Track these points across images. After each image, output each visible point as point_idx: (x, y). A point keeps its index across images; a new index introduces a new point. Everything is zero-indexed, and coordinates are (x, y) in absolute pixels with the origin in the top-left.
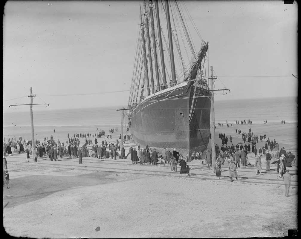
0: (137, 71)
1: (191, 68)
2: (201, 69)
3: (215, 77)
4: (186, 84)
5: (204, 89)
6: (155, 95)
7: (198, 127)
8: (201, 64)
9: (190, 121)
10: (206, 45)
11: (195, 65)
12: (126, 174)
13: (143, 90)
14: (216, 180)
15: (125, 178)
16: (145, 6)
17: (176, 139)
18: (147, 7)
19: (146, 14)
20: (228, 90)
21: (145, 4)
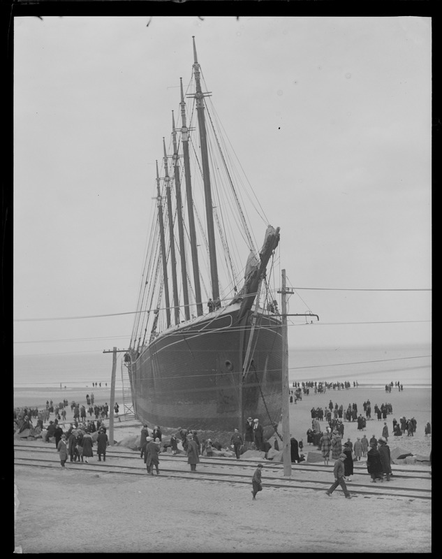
0: (147, 283)
1: (247, 277)
3: (290, 291)
4: (236, 307)
5: (271, 318)
6: (178, 328)
7: (261, 390)
8: (266, 270)
9: (244, 377)
10: (275, 233)
11: (256, 272)
12: (116, 475)
13: (156, 318)
14: (290, 488)
15: (112, 483)
16: (166, 164)
17: (218, 412)
18: (169, 166)
19: (167, 178)
20: (314, 315)
21: (166, 160)
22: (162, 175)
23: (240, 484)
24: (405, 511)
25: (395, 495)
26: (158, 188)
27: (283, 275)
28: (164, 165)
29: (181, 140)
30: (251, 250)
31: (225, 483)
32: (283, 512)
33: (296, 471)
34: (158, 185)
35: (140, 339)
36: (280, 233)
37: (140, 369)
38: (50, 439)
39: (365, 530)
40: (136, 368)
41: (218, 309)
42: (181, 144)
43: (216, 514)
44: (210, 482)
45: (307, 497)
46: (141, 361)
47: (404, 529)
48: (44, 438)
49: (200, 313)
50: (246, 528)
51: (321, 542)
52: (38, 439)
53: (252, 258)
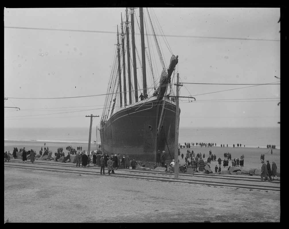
0: (110, 88)
1: (161, 82)
2: (170, 83)
3: (181, 84)
4: (155, 98)
5: (173, 105)
6: (126, 108)
7: (166, 141)
8: (171, 78)
9: (158, 134)
10: (175, 59)
11: (165, 79)
12: (90, 175)
13: (114, 104)
14: (177, 182)
15: (88, 178)
16: (122, 27)
17: (144, 152)
18: (123, 27)
19: (123, 34)
20: (193, 98)
21: (122, 25)
22: (120, 32)
23: (152, 180)
24: (233, 192)
25: (230, 186)
26: (118, 39)
27: (177, 76)
28: (121, 27)
29: (130, 13)
30: (163, 68)
31: (144, 180)
32: (172, 192)
33: (181, 176)
34: (118, 38)
35: (106, 115)
36: (178, 59)
37: (106, 130)
38: (58, 160)
39: (212, 199)
40: (104, 131)
41: (146, 99)
42: (130, 15)
43: (139, 192)
44: (137, 179)
45: (185, 186)
46: (106, 126)
47: (232, 199)
48: (55, 159)
49: (137, 101)
50: (152, 197)
51: (189, 203)
52: (52, 160)
53: (164, 72)
